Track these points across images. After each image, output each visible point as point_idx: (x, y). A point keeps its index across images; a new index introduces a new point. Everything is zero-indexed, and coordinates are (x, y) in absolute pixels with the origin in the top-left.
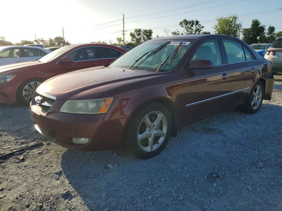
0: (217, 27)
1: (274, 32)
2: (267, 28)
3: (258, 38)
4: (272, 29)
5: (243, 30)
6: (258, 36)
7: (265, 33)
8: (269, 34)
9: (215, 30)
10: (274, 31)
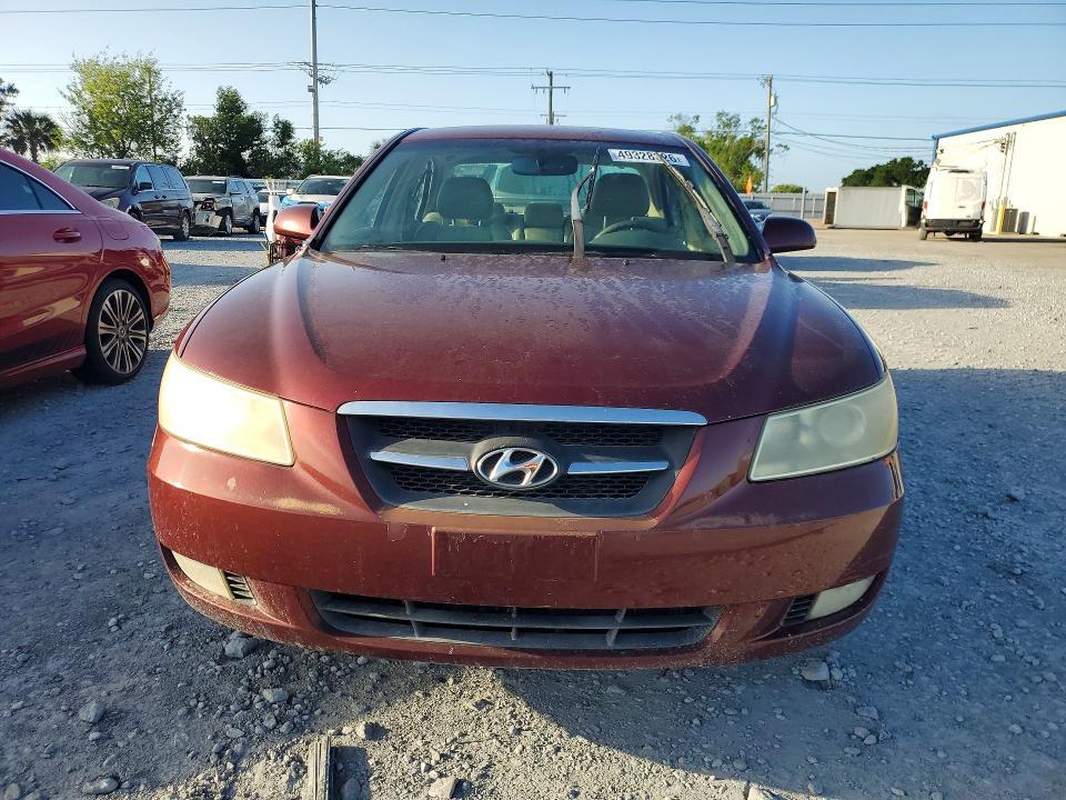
0: (79, 94)
1: (293, 141)
2: (269, 124)
3: (246, 155)
4: (285, 131)
5: (191, 123)
6: (244, 150)
7: (266, 142)
8: (279, 146)
9: (74, 108)
10: (290, 137)
